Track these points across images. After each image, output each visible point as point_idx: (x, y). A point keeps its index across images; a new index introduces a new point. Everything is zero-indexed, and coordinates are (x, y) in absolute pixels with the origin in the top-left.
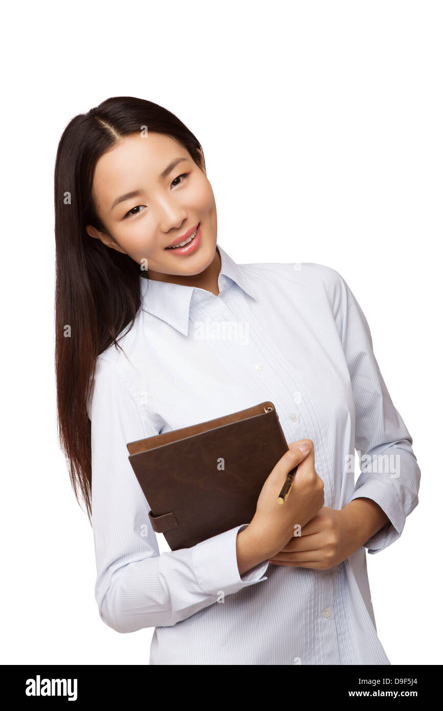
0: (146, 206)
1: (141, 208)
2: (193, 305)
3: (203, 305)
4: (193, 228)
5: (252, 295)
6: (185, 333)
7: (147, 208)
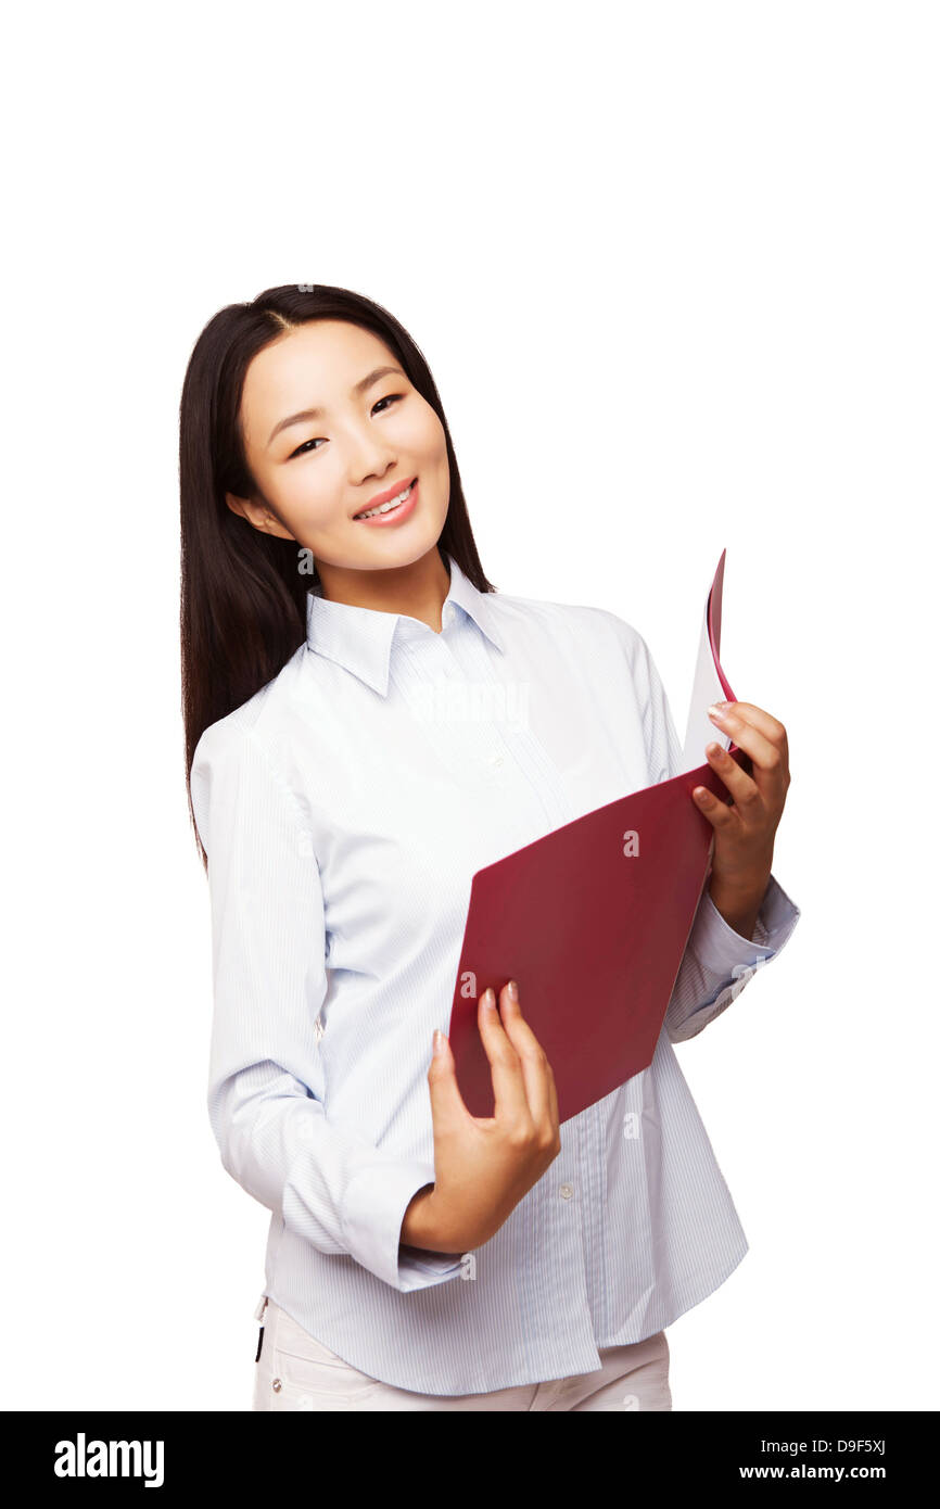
0: (327, 440)
1: (318, 443)
2: (397, 645)
3: (411, 648)
4: (406, 481)
5: (497, 642)
6: (383, 691)
7: (328, 443)
